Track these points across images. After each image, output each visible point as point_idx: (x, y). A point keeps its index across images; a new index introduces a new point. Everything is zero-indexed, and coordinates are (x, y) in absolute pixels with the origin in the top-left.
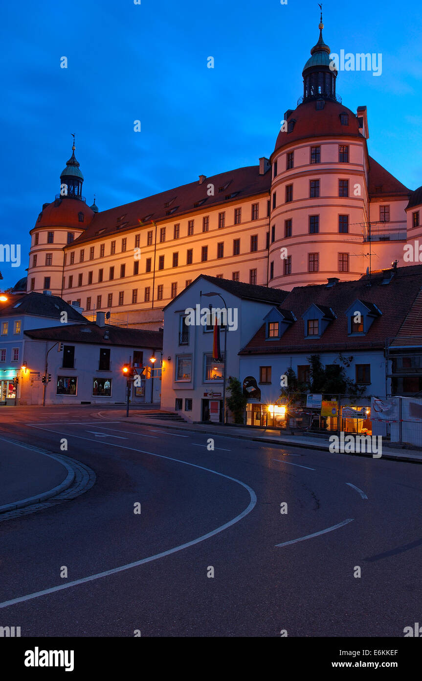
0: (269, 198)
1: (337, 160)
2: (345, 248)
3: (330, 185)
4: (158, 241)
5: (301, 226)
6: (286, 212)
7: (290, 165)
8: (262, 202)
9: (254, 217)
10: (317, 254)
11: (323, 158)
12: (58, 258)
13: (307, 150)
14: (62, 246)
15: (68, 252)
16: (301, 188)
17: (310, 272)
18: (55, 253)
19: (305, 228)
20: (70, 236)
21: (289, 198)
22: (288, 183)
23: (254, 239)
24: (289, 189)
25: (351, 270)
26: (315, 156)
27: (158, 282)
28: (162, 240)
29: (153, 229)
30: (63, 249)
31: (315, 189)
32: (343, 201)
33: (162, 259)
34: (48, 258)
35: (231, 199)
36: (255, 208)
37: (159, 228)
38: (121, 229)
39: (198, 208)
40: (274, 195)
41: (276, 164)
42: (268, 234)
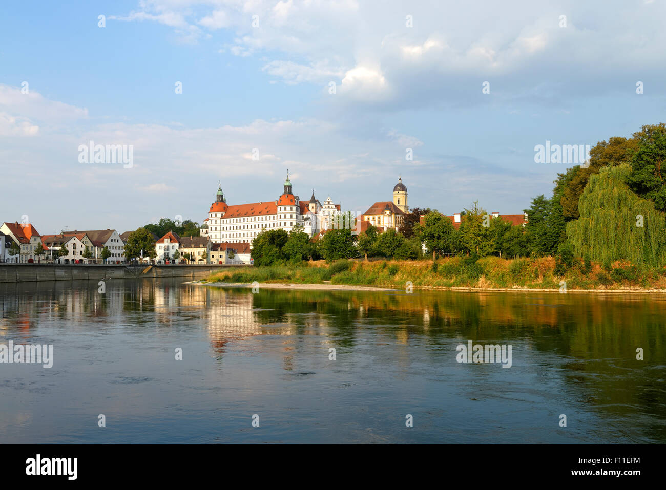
0: (276, 215)
3: (288, 216)
11: (287, 210)
12: (219, 221)
14: (220, 218)
15: (222, 220)
16: (283, 216)
18: (218, 220)
20: (222, 214)
24: (280, 215)
26: (285, 208)
28: (251, 221)
31: (285, 216)
33: (251, 225)
34: (216, 221)
35: (268, 213)
36: (274, 217)
37: (250, 217)
38: (239, 215)
39: (260, 213)
40: (278, 215)
41: (278, 208)
42: (277, 223)
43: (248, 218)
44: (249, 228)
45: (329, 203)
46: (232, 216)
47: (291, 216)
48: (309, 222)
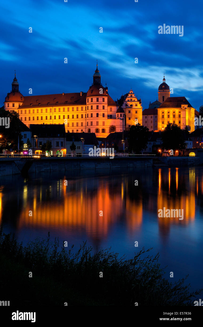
0: (86, 106)
1: (102, 101)
2: (104, 120)
3: (101, 107)
4: (54, 111)
5: (95, 115)
6: (91, 111)
7: (92, 101)
8: (84, 107)
9: (82, 110)
10: (98, 122)
11: (99, 100)
13: (96, 99)
15: (20, 110)
16: (95, 107)
17: (97, 125)
19: (96, 116)
20: (19, 104)
21: (92, 109)
22: (92, 105)
23: (82, 115)
24: (92, 107)
25: (105, 125)
27: (54, 122)
29: (52, 108)
30: (18, 109)
31: (97, 107)
32: (103, 110)
37: (54, 108)
40: (88, 107)
41: (88, 99)
42: (86, 115)
43: (51, 109)
44: (52, 119)
45: (131, 96)
48: (122, 114)
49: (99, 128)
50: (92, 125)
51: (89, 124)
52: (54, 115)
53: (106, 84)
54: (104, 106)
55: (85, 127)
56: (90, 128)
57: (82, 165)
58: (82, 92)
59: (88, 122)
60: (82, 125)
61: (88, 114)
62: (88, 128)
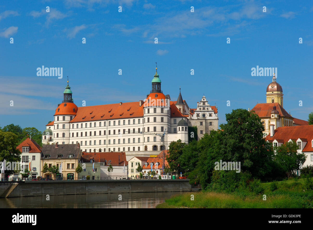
0: (143, 118)
1: (160, 112)
4: (108, 125)
5: (152, 129)
6: (148, 125)
7: (149, 113)
8: (141, 119)
9: (139, 123)
10: (156, 137)
11: (157, 112)
12: (67, 126)
13: (153, 109)
14: (68, 122)
15: (71, 124)
16: (151, 119)
17: (154, 142)
18: (66, 124)
20: (71, 117)
21: (148, 121)
22: (148, 117)
23: (139, 129)
24: (148, 119)
25: (164, 141)
26: (155, 111)
27: (109, 139)
28: (109, 125)
30: (69, 123)
31: (155, 120)
32: (162, 123)
33: (110, 131)
34: (64, 126)
35: (132, 116)
36: (139, 120)
37: (108, 121)
38: (93, 119)
39: (121, 116)
40: (145, 118)
41: (145, 110)
42: (143, 128)
43: (105, 122)
44: (106, 134)
45: (204, 104)
46: (84, 120)
47: (162, 119)
48: (184, 127)
49: (157, 145)
50: (148, 141)
51: (146, 140)
52: (109, 129)
53: (180, 89)
54: (163, 118)
55: (142, 144)
56: (147, 145)
57: (89, 189)
58: (141, 101)
59: (144, 138)
60: (139, 142)
61: (145, 128)
62: (145, 145)
